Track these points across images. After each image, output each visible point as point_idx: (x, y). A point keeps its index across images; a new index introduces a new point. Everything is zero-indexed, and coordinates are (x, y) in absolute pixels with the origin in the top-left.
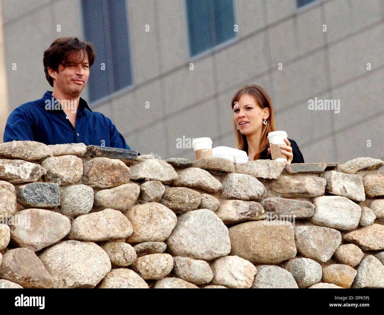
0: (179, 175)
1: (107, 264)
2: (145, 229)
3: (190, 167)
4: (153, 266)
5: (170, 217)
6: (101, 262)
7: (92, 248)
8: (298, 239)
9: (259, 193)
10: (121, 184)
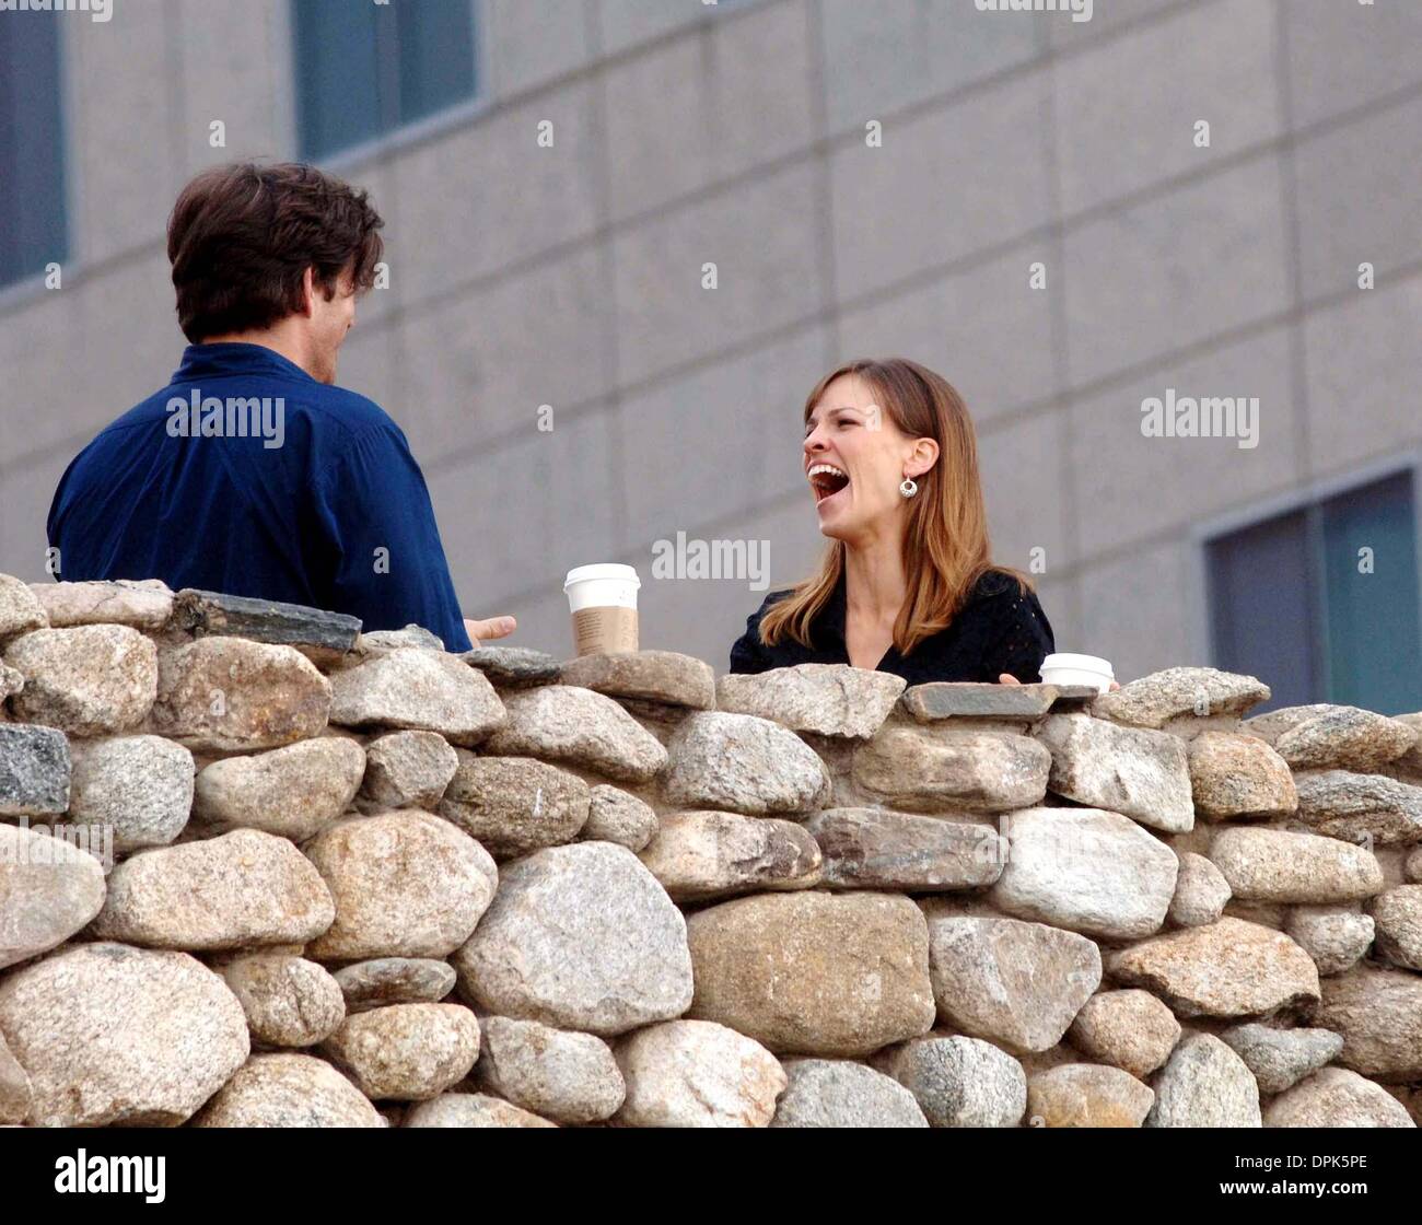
0: (511, 712)
1: (234, 1035)
2: (379, 910)
3: (553, 683)
4: (406, 1047)
5: (471, 869)
6: (212, 1027)
7: (184, 973)
8: (942, 964)
9: (805, 788)
10: (296, 740)
